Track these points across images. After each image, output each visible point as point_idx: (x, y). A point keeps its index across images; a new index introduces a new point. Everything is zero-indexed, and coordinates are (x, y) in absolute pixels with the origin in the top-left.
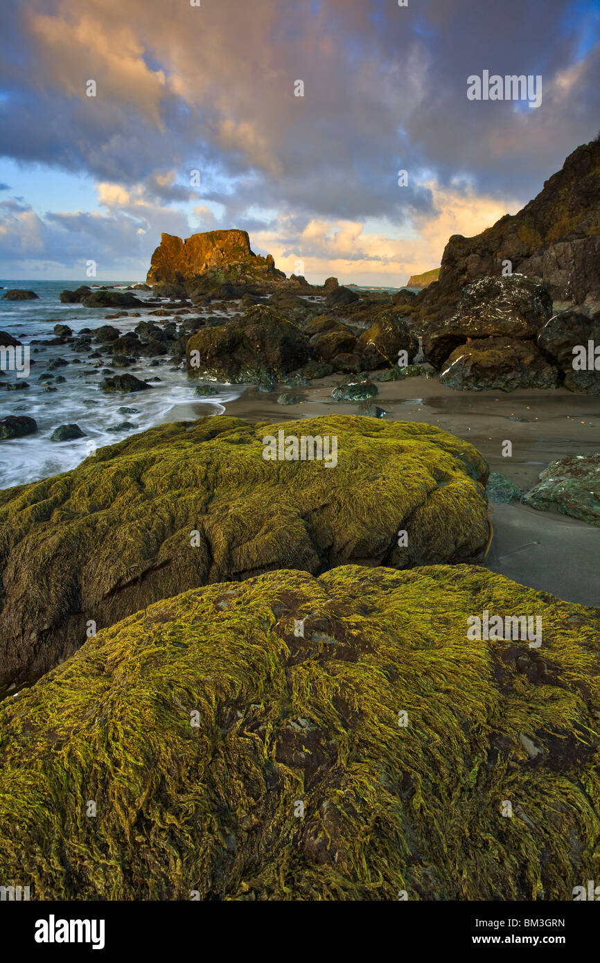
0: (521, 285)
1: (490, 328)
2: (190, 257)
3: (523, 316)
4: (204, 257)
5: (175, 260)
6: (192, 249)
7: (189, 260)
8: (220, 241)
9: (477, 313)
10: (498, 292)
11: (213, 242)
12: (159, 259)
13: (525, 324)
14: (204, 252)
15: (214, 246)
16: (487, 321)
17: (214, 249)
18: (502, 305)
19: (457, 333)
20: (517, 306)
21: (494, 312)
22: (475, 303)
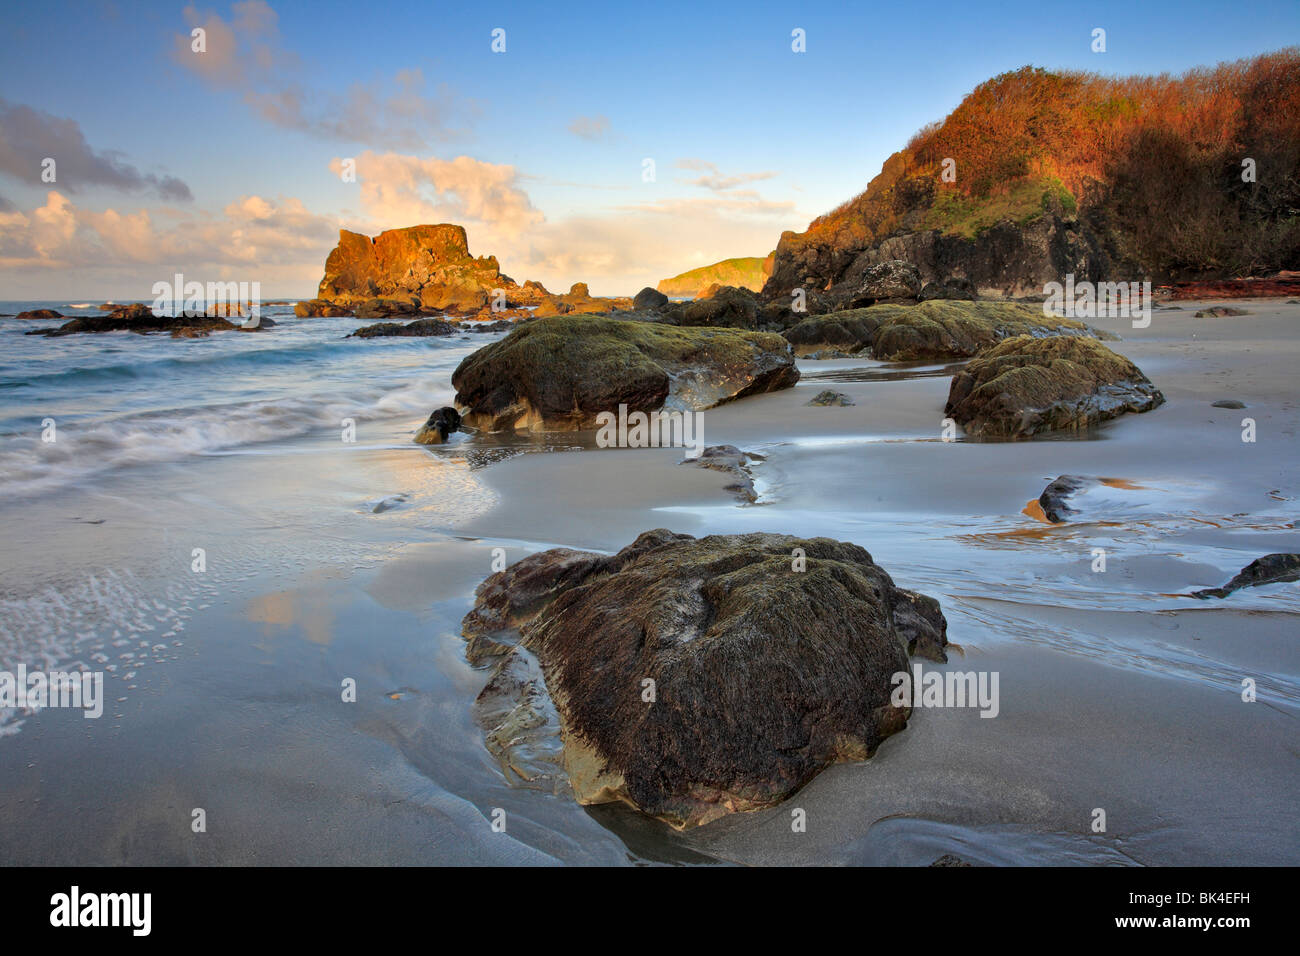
0: (904, 267)
1: (890, 293)
2: (384, 260)
3: (907, 284)
4: (405, 261)
5: (360, 264)
6: (384, 251)
7: (382, 265)
8: (428, 239)
9: (879, 284)
10: (890, 272)
11: (417, 240)
12: (336, 265)
13: (909, 289)
14: (404, 254)
15: (419, 245)
16: (886, 289)
17: (421, 250)
18: (893, 279)
19: (869, 297)
20: (903, 279)
21: (891, 284)
22: (877, 279)
